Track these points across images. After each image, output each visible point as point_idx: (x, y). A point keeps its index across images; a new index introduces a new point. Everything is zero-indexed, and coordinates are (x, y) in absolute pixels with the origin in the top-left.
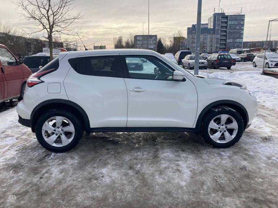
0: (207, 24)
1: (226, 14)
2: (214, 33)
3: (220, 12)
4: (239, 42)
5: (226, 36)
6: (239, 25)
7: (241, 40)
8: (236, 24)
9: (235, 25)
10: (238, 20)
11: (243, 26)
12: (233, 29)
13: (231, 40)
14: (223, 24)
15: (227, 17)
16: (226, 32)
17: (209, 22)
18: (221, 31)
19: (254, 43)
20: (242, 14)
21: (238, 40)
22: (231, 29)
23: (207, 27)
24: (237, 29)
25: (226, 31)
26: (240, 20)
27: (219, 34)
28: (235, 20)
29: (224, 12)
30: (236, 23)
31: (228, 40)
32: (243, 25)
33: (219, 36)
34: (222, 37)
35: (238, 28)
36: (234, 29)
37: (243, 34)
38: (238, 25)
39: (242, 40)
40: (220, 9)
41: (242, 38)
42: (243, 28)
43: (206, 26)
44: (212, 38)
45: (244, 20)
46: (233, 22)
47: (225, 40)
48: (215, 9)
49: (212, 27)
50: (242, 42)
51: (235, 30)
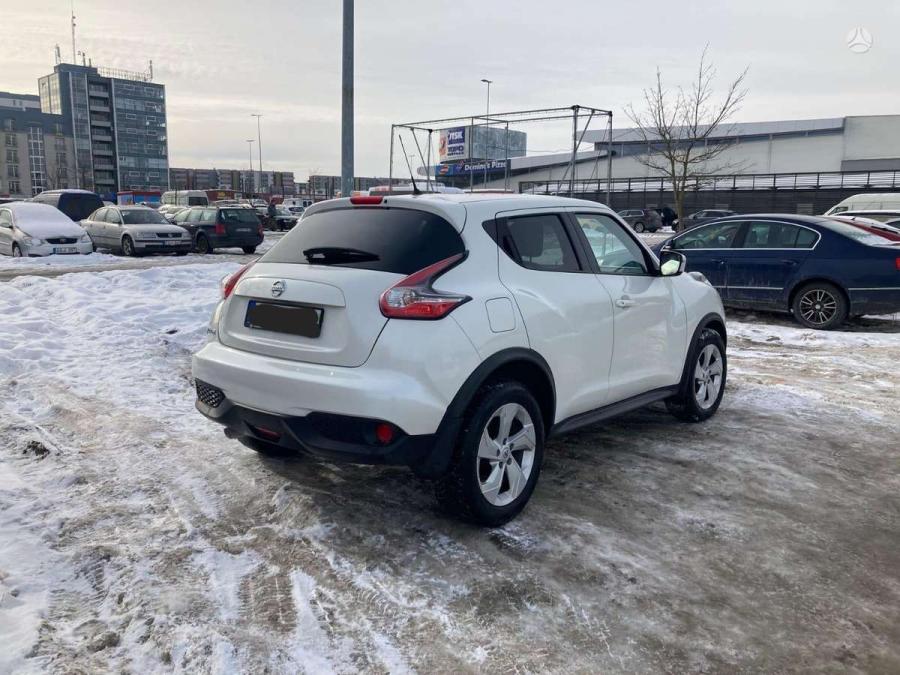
0: (37, 99)
1: (103, 73)
2: (68, 132)
3: (79, 63)
4: (159, 170)
5: (111, 145)
6: (151, 114)
7: (162, 161)
8: (138, 109)
9: (136, 112)
10: (146, 99)
11: (164, 120)
12: (132, 126)
13: (131, 162)
14: (96, 104)
15: (106, 83)
16: (108, 131)
17: (43, 91)
18: (93, 127)
19: (191, 174)
20: (154, 81)
21: (153, 163)
22: (127, 126)
23: (40, 110)
24: (146, 127)
25: (109, 128)
26: (150, 100)
27: (86, 137)
28: (135, 98)
29: (93, 66)
30: (140, 107)
31: (121, 159)
32: (162, 116)
33: (87, 145)
34: (99, 149)
35: (148, 123)
36: (138, 127)
37: (164, 143)
38: (146, 113)
39: (167, 164)
40: (77, 53)
41: (165, 157)
42: (163, 125)
43: (33, 105)
44: (64, 148)
45: (162, 101)
46: (128, 104)
47: (112, 159)
48: (58, 48)
49: (58, 112)
50: (166, 170)
51: (141, 131)
